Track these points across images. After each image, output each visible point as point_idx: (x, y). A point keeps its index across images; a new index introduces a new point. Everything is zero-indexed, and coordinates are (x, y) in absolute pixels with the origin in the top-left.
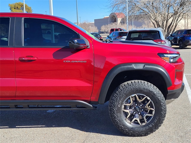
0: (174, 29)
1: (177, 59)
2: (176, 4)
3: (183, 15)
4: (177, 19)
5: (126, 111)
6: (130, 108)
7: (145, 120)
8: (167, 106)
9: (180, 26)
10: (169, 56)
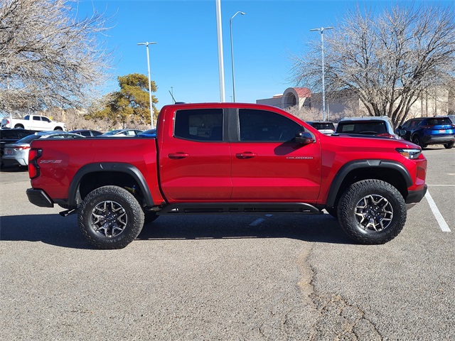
0: (405, 117)
1: (418, 155)
2: (407, 75)
3: (419, 94)
4: (410, 100)
5: (359, 214)
6: (363, 212)
7: (382, 225)
8: (409, 212)
9: (413, 112)
10: (409, 151)
